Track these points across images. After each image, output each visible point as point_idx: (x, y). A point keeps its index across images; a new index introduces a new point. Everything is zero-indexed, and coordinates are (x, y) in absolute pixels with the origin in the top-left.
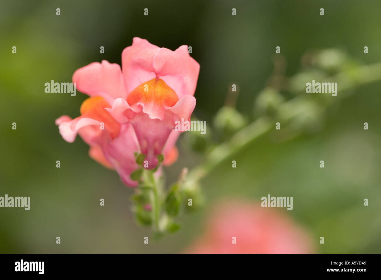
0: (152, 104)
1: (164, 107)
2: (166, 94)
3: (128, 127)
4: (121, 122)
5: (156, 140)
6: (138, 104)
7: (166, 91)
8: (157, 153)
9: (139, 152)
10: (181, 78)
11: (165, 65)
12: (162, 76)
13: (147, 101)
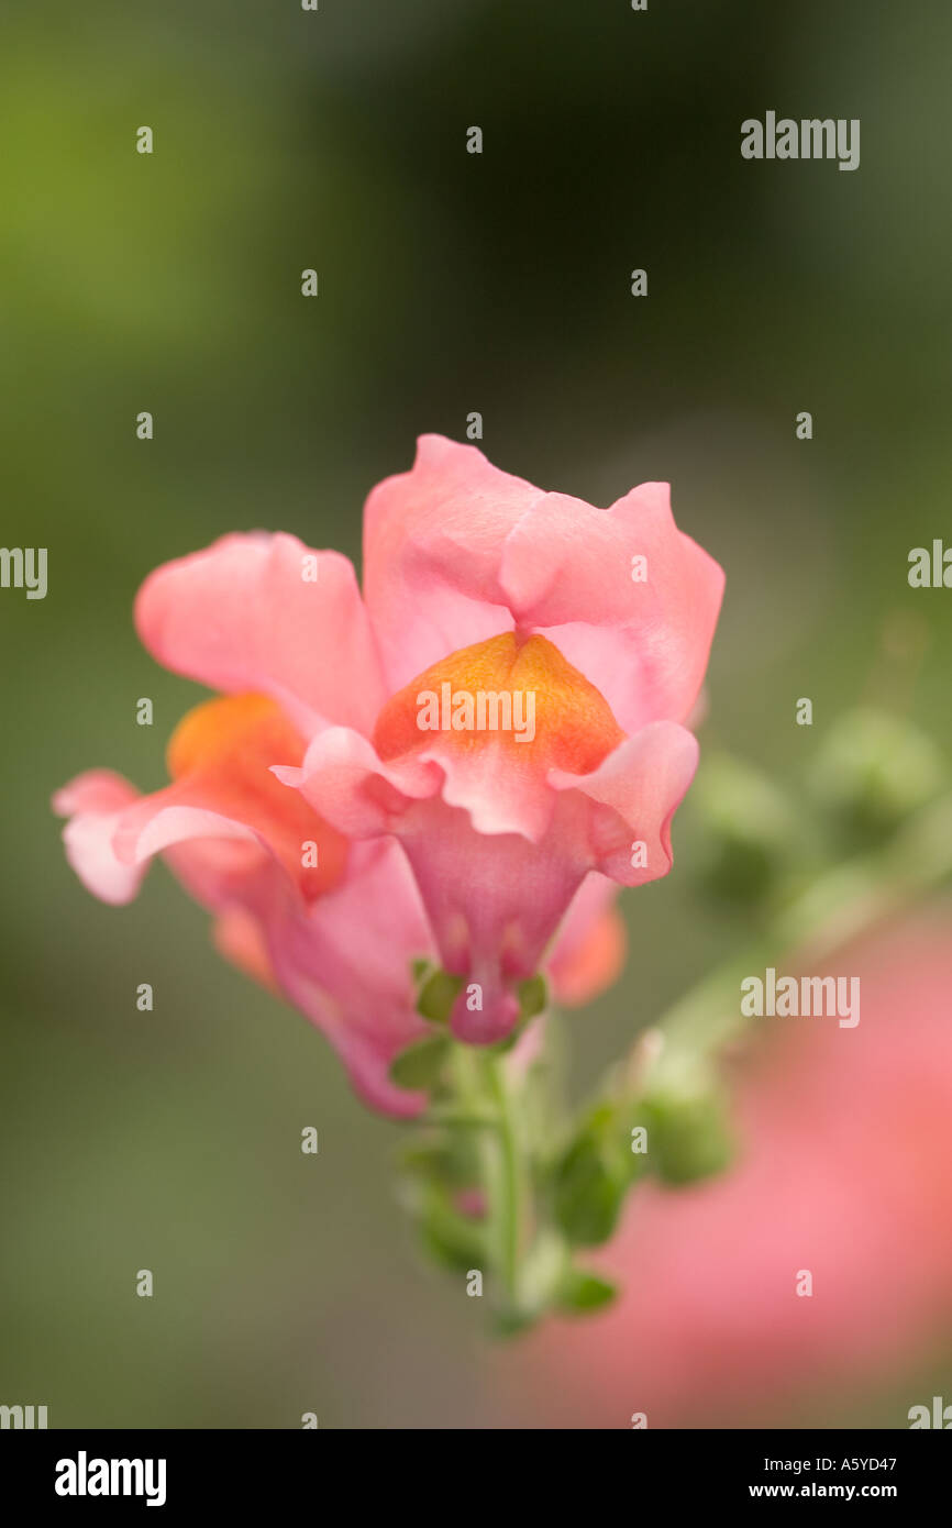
0: (491, 757)
1: (544, 775)
2: (563, 711)
3: (379, 853)
4: (347, 829)
5: (511, 914)
6: (426, 757)
7: (562, 694)
8: (513, 971)
9: (434, 962)
10: (632, 637)
11: (560, 575)
12: (545, 625)
13: (471, 741)
